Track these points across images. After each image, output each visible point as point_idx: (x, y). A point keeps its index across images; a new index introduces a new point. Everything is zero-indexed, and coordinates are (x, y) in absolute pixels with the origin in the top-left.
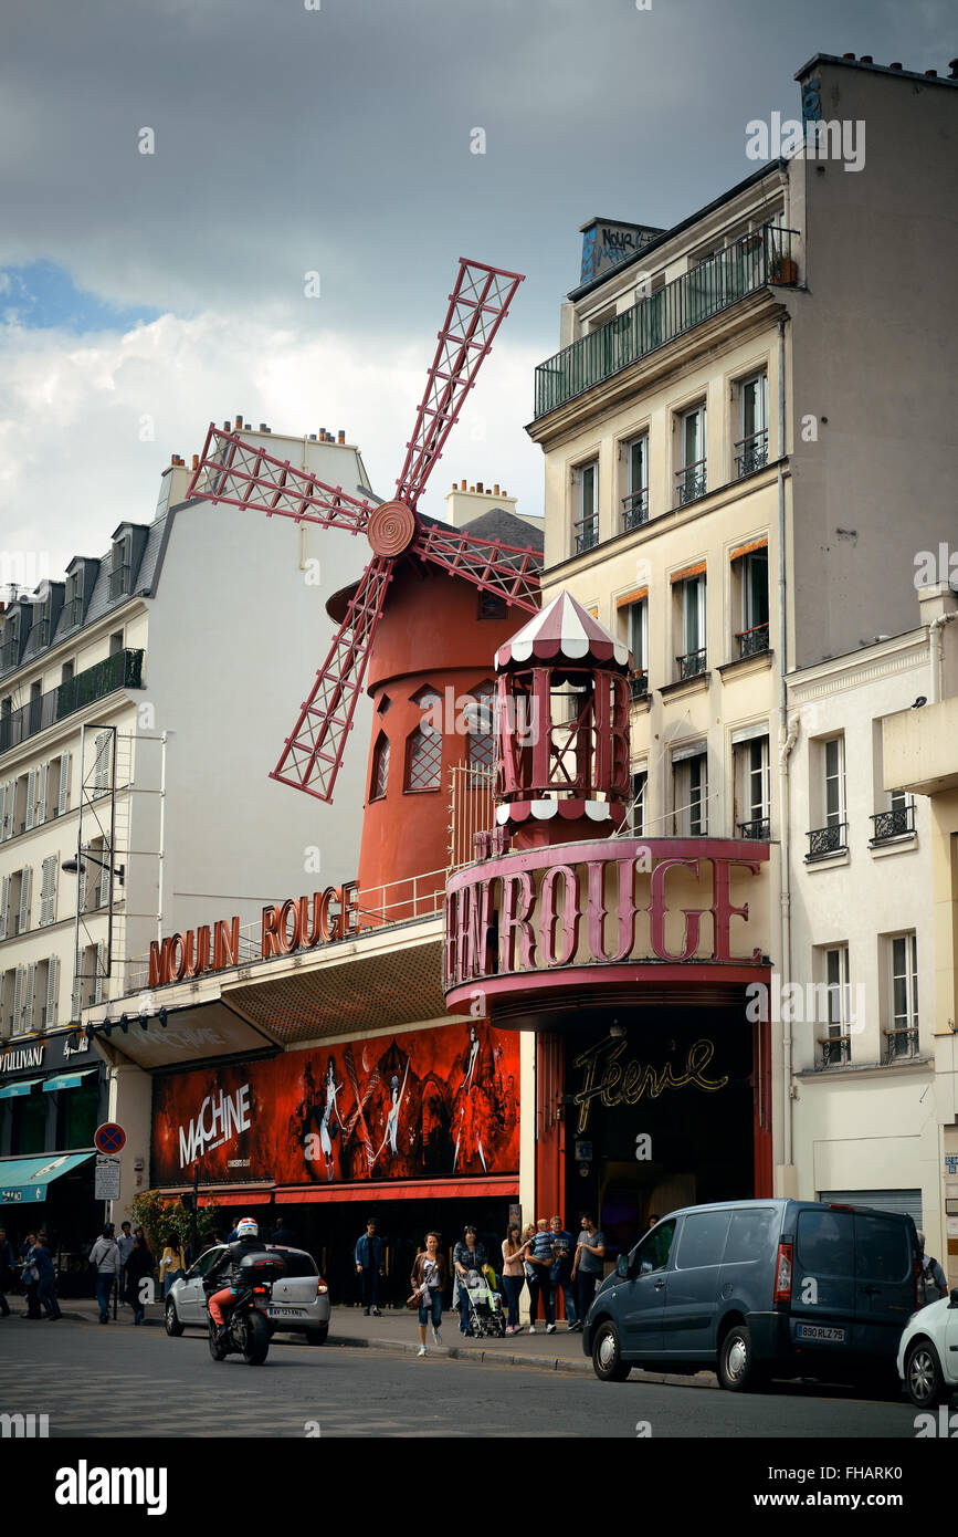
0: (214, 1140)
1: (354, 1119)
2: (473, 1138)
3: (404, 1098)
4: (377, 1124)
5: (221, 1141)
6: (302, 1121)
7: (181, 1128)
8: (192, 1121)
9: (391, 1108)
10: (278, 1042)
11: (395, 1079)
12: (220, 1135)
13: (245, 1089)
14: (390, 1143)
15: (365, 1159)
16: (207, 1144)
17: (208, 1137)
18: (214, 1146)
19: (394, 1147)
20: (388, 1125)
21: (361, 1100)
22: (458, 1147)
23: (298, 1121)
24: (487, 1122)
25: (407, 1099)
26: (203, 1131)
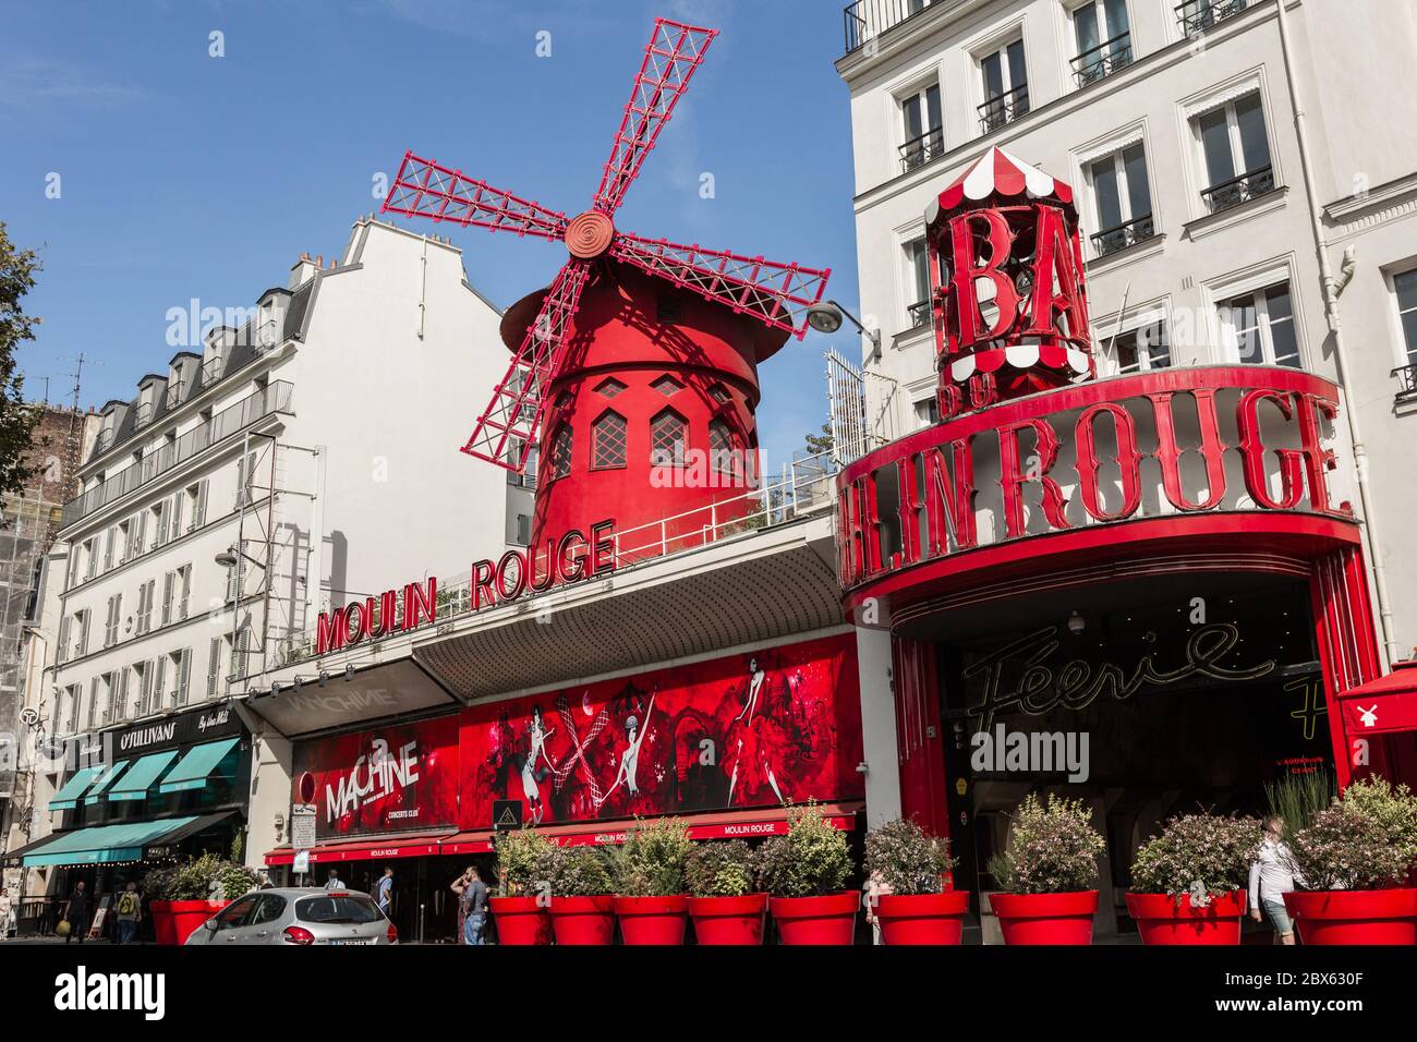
0: (369, 795)
1: (572, 762)
2: (760, 769)
3: (646, 737)
4: (605, 765)
5: (381, 795)
6: (496, 770)
7: (329, 787)
8: (342, 780)
9: (627, 746)
10: (460, 697)
11: (632, 720)
12: (378, 789)
13: (412, 745)
14: (626, 783)
15: (588, 799)
16: (361, 799)
17: (362, 792)
18: (370, 800)
19: (633, 786)
20: (623, 766)
21: (581, 744)
22: (734, 779)
23: (490, 770)
24: (782, 752)
25: (652, 738)
26: (356, 787)
